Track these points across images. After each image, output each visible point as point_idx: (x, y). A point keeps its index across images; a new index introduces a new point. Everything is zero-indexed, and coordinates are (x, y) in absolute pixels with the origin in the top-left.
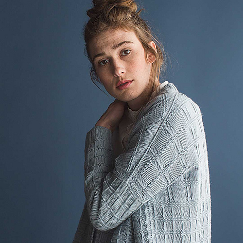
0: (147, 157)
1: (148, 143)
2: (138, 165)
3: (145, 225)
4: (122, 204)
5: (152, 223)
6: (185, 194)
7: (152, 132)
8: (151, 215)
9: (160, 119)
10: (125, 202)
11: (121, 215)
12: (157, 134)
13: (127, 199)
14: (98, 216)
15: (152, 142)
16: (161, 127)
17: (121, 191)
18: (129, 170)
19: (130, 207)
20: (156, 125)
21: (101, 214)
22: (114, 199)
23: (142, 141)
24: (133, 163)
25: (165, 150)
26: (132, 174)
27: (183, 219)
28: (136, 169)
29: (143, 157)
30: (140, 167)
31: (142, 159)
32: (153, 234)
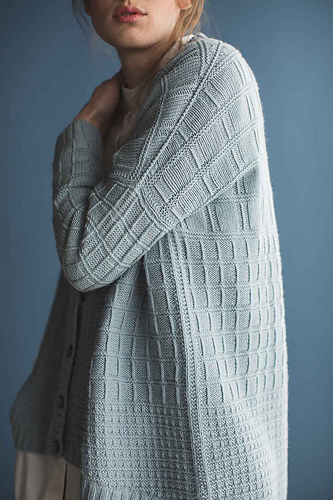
0: (173, 143)
1: (176, 118)
2: (157, 158)
3: (171, 276)
4: (126, 231)
5: (184, 271)
6: (238, 216)
7: (181, 100)
8: (181, 256)
9: (196, 77)
10: (130, 227)
11: (122, 253)
12: (191, 103)
13: (134, 222)
14: (78, 256)
15: (183, 118)
16: (199, 90)
17: (124, 207)
18: (139, 167)
19: (139, 238)
20: (190, 86)
21: (86, 250)
22: (111, 222)
23: (165, 115)
24: (147, 154)
25: (205, 132)
26: (145, 175)
27: (237, 262)
28: (152, 165)
29: (166, 144)
30: (160, 162)
31: (164, 147)
32: (187, 291)
